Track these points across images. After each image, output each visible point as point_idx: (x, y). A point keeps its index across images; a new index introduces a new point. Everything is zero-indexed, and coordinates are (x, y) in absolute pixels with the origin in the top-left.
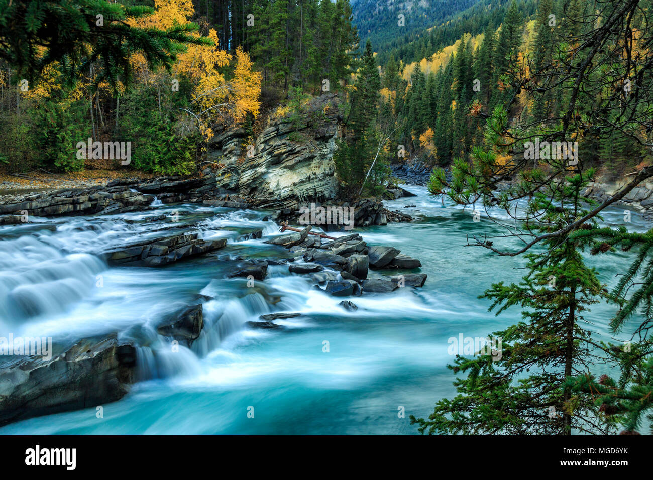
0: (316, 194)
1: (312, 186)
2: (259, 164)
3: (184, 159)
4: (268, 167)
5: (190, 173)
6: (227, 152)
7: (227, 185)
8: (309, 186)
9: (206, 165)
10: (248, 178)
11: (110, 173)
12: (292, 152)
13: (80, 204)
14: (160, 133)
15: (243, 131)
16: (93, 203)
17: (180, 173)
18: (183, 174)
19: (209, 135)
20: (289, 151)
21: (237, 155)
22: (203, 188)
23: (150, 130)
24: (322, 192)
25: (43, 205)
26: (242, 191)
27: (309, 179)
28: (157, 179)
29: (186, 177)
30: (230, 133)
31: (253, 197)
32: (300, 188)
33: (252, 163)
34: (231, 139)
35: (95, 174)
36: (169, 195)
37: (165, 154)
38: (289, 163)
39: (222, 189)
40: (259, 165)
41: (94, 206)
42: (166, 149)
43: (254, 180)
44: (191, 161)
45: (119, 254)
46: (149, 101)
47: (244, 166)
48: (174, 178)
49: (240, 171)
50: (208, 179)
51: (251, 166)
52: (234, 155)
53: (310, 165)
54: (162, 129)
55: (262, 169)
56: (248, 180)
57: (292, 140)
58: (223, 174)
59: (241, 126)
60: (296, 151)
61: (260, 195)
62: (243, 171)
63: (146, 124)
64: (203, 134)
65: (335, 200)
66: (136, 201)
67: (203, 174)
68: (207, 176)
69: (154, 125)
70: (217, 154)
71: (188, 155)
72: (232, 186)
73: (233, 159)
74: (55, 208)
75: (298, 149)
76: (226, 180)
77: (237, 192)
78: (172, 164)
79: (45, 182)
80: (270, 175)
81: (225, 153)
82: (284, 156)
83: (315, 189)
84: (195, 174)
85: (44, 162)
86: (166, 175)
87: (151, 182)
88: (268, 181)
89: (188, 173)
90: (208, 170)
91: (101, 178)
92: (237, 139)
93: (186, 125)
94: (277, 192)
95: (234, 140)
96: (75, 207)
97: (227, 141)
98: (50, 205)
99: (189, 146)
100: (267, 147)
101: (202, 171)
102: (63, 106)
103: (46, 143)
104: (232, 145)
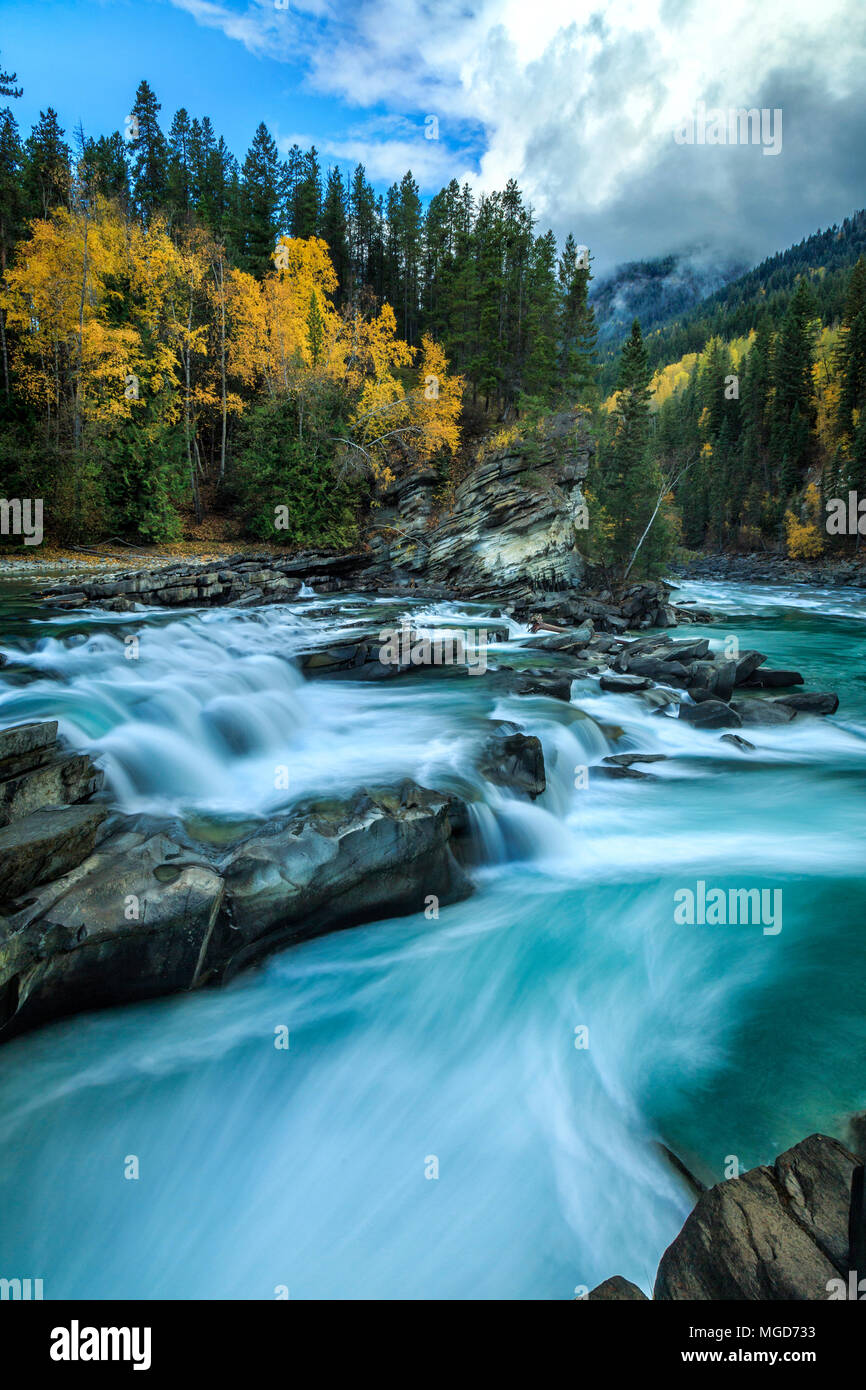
0: (554, 577)
1: (549, 563)
2: (467, 527)
3: (339, 521)
4: (481, 532)
5: (351, 545)
6: (407, 510)
7: (410, 564)
8: (544, 563)
9: (374, 533)
10: (447, 550)
11: (222, 546)
12: (525, 505)
13: (207, 586)
14: (305, 479)
15: (434, 474)
16: (227, 585)
17: (335, 545)
18: (340, 545)
19: (388, 478)
20: (522, 503)
21: (425, 515)
22: (370, 569)
23: (286, 473)
24: (562, 575)
25: (157, 586)
26: (432, 574)
27: (547, 553)
28: (301, 554)
29: (344, 551)
30: (414, 478)
31: (454, 583)
32: (535, 566)
33: (453, 526)
34: (415, 488)
35: (197, 547)
36: (323, 579)
37: (311, 513)
38: (520, 524)
39: (401, 571)
40: (466, 529)
41: (227, 591)
42: (312, 505)
43: (458, 554)
44: (350, 523)
45: (320, 657)
46: (284, 425)
47: (440, 531)
48: (326, 552)
49: (431, 541)
50: (379, 554)
51: (453, 530)
52: (420, 515)
53: (550, 527)
54: (306, 471)
55: (472, 536)
56: (447, 554)
57: (523, 484)
58: (404, 545)
59: (431, 466)
60: (531, 503)
61: (466, 580)
62: (435, 542)
63: (280, 464)
64: (377, 477)
65: (582, 589)
66: (278, 587)
67: (369, 547)
68: (376, 551)
69: (293, 466)
70: (389, 513)
71: (348, 514)
72: (418, 565)
73: (420, 521)
74: (172, 591)
75: (535, 500)
76: (407, 555)
77: (423, 577)
78: (322, 530)
79: (125, 560)
80: (485, 545)
81: (403, 512)
82: (512, 511)
83: (553, 569)
84: (358, 547)
85: (121, 527)
86: (313, 548)
87: (291, 559)
88: (481, 554)
89: (346, 544)
90: (377, 540)
91: (209, 553)
92: (425, 488)
93: (350, 460)
94: (498, 574)
95: (420, 489)
96: (200, 592)
97: (408, 492)
98: (166, 587)
99: (348, 500)
100: (481, 498)
101: (367, 542)
102: (151, 433)
103: (125, 495)
104: (417, 497)
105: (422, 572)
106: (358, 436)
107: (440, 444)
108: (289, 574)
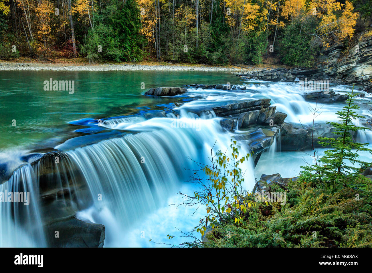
2: (352, 62)
3: (308, 59)
4: (357, 64)
5: (311, 66)
6: (332, 56)
7: (330, 73)
9: (319, 63)
10: (344, 69)
11: (272, 66)
13: (274, 76)
14: (300, 47)
15: (343, 45)
17: (306, 67)
18: (308, 66)
19: (327, 46)
21: (337, 58)
22: (316, 74)
23: (295, 45)
26: (337, 77)
28: (296, 69)
29: (309, 68)
30: (336, 46)
31: (344, 79)
33: (347, 62)
34: (335, 49)
35: (266, 66)
36: (302, 76)
37: (301, 57)
39: (326, 75)
42: (301, 54)
43: (347, 70)
44: (312, 60)
45: (310, 96)
46: (296, 30)
47: (342, 63)
48: (303, 69)
49: (338, 66)
50: (320, 70)
51: (347, 63)
52: (335, 58)
54: (301, 44)
55: (353, 65)
56: (344, 70)
58: (329, 67)
59: (342, 42)
61: (349, 79)
62: (340, 66)
63: (293, 42)
64: (324, 46)
66: (290, 78)
67: (317, 67)
68: (319, 69)
69: (297, 43)
70: (325, 57)
71: (312, 57)
72: (332, 74)
73: (335, 60)
74: (266, 77)
76: (329, 70)
77: (334, 77)
78: (303, 62)
79: (247, 69)
80: (358, 68)
81: (330, 57)
82: (370, 57)
84: (313, 67)
85: (247, 60)
86: (299, 67)
87: (293, 70)
88: (356, 71)
89: (310, 66)
90: (320, 65)
91: (269, 68)
92: (338, 49)
93: (315, 41)
94: (361, 77)
95: (337, 50)
97: (332, 51)
99: (312, 53)
100: (359, 53)
101: (316, 66)
102: (259, 33)
103: (249, 51)
104: (336, 52)
105: (334, 76)
106: (318, 33)
107: (347, 35)
108: (293, 74)
